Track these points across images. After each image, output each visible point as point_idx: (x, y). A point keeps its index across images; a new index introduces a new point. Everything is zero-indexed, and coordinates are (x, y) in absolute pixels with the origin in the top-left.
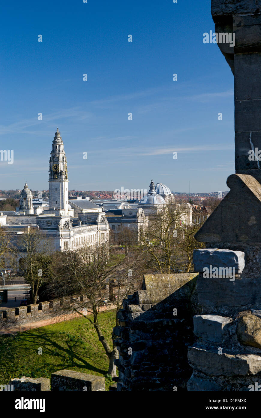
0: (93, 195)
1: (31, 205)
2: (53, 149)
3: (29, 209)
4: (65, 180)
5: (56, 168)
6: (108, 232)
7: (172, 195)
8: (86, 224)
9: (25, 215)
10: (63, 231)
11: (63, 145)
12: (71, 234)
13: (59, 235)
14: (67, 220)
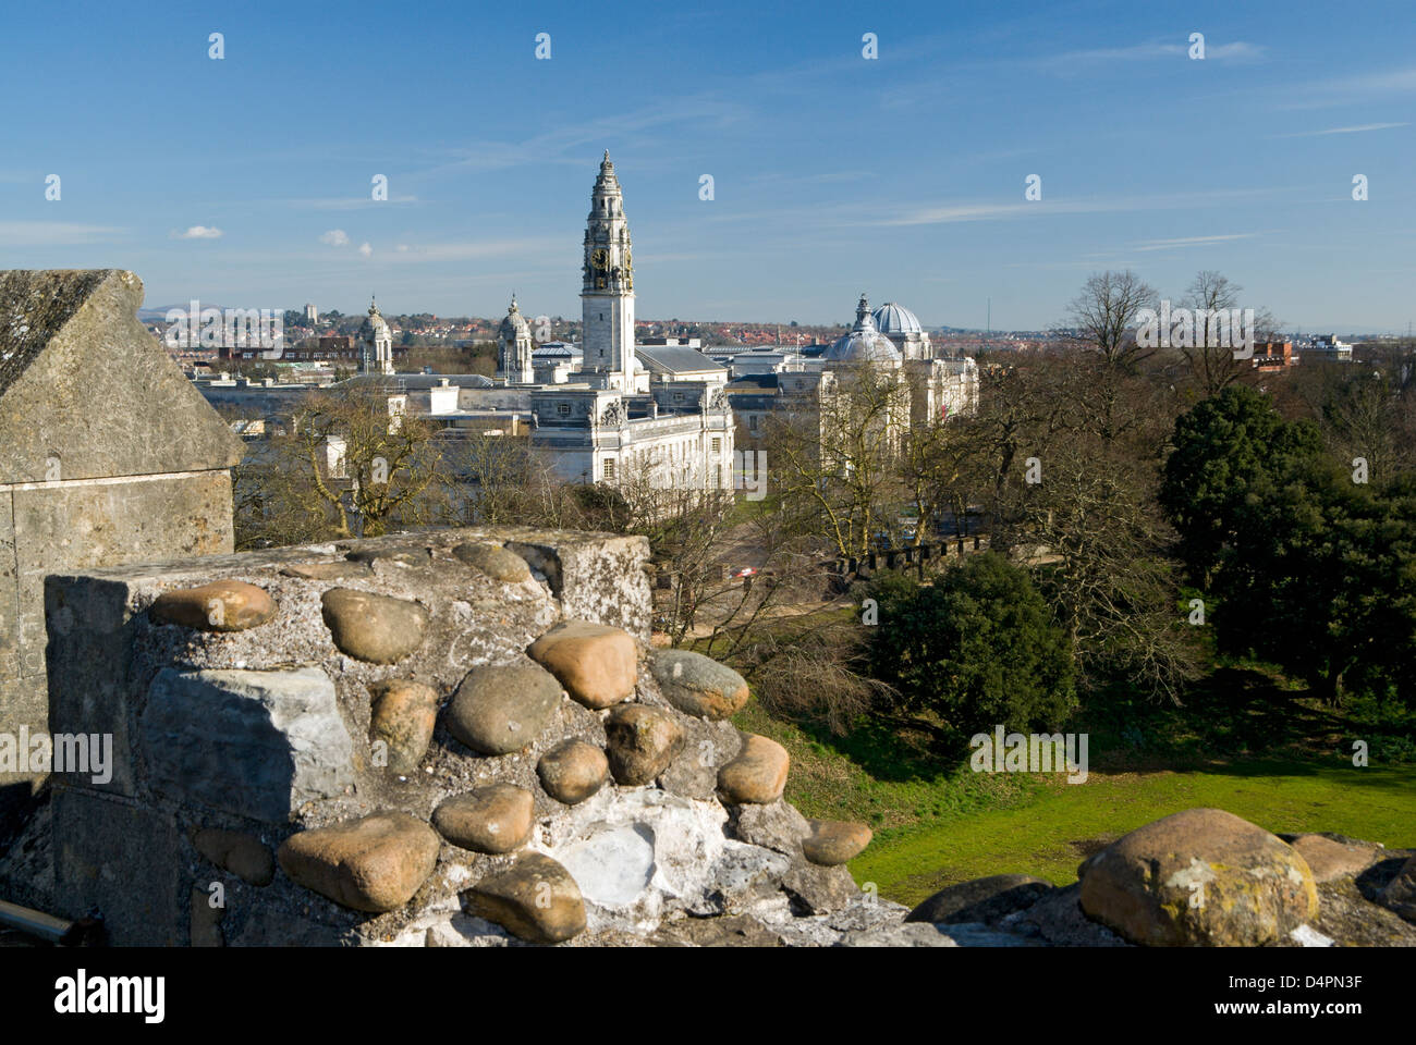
0: (726, 335)
1: (526, 359)
2: (594, 208)
3: (520, 370)
4: (626, 292)
5: (602, 259)
6: (731, 434)
7: (924, 336)
8: (671, 411)
9: (506, 385)
10: (603, 431)
11: (621, 198)
12: (622, 438)
13: (591, 442)
14: (613, 401)
